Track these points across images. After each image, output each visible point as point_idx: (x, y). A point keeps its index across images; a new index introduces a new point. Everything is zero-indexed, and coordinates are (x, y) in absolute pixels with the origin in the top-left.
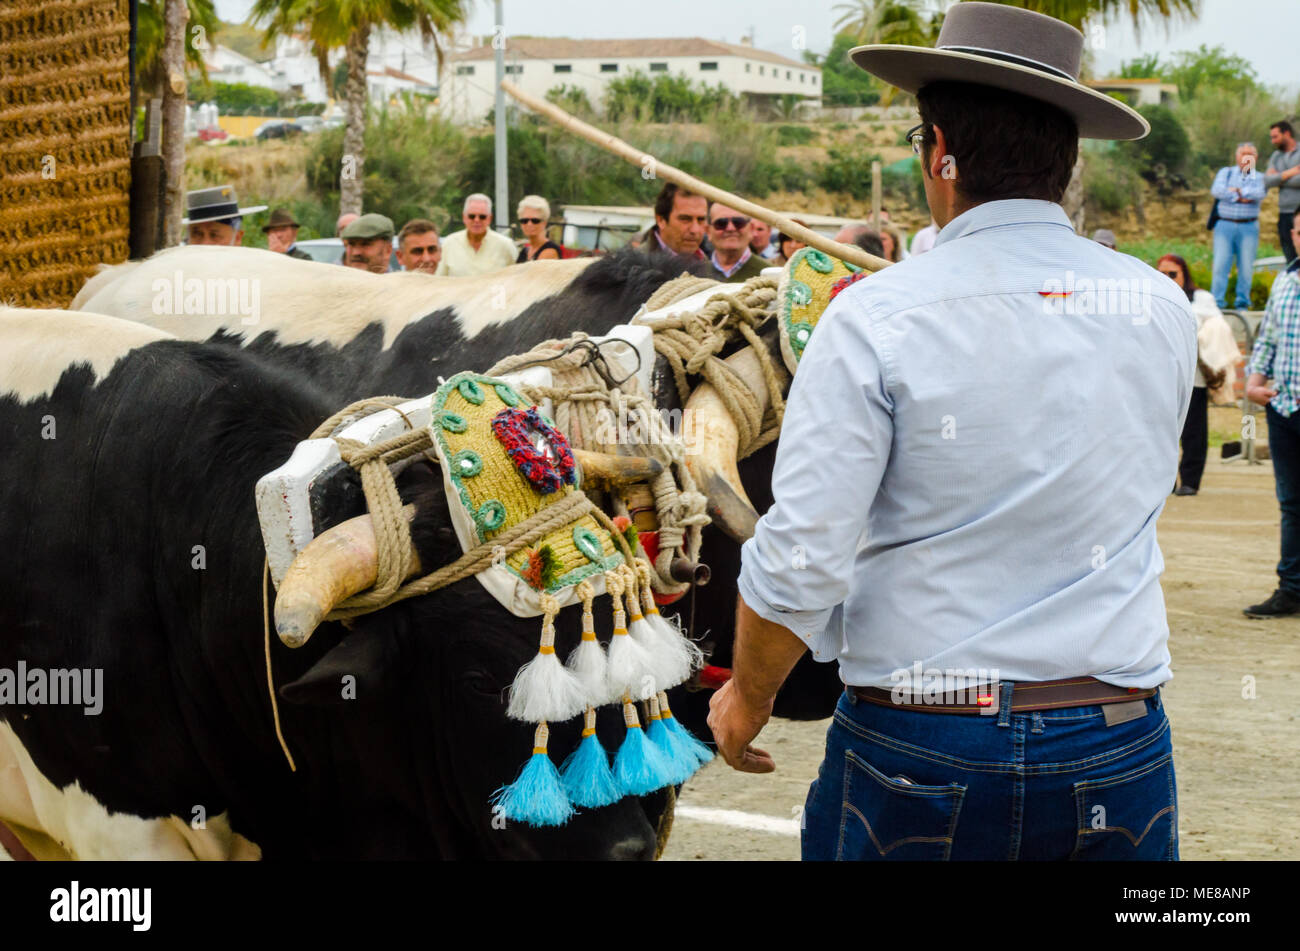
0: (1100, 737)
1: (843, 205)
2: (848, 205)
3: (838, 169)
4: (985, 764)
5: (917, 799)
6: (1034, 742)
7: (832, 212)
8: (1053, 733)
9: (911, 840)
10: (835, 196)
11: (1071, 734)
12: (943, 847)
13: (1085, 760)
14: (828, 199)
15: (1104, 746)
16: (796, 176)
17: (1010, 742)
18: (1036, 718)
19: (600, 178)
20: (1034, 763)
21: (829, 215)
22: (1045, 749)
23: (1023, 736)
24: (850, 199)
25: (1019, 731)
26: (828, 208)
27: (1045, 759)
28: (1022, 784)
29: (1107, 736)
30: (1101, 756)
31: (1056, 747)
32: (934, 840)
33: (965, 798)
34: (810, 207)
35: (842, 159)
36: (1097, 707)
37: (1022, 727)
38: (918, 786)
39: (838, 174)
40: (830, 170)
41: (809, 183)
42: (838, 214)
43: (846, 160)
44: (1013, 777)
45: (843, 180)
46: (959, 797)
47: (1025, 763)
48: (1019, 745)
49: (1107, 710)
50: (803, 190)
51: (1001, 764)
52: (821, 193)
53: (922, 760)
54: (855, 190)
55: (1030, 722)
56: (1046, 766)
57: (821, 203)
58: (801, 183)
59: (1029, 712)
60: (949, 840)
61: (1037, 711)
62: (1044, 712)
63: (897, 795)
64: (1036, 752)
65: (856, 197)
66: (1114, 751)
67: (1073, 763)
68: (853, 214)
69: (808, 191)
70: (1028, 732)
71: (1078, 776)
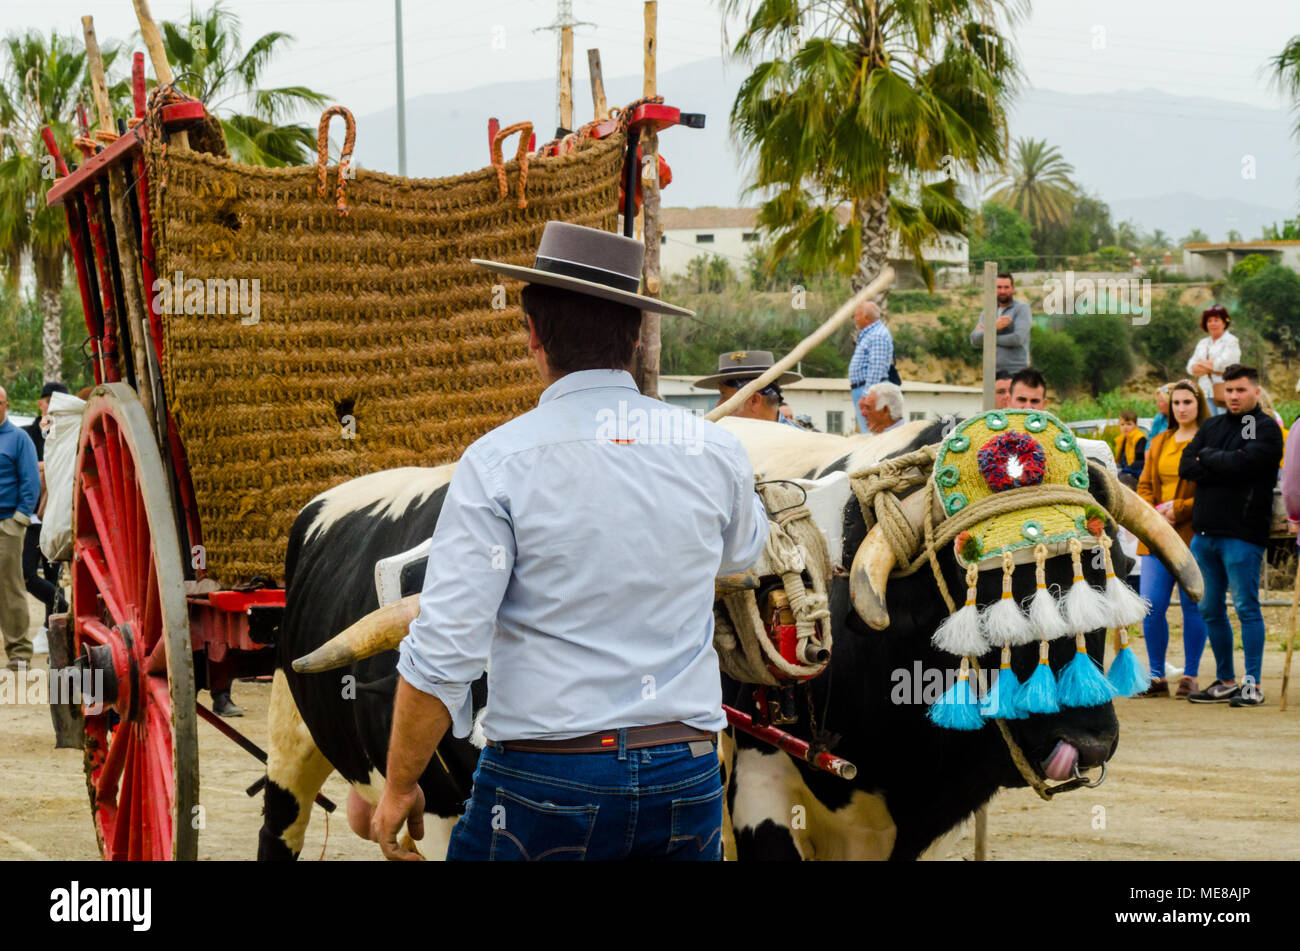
0: (689, 766)
1: (955, 371)
2: (959, 371)
3: (949, 335)
4: (611, 788)
5: (562, 817)
6: (645, 770)
7: (942, 378)
8: (657, 763)
9: (557, 850)
10: (946, 362)
11: (669, 764)
12: (579, 855)
13: (680, 783)
14: (939, 367)
15: (692, 772)
16: (906, 343)
17: (627, 771)
18: (645, 752)
19: (700, 347)
20: (646, 786)
21: (939, 382)
22: (653, 775)
23: (637, 766)
24: (962, 365)
25: (633, 762)
26: (938, 375)
27: (652, 782)
28: (637, 803)
29: (694, 765)
30: (691, 779)
31: (661, 773)
32: (573, 849)
33: (599, 815)
34: (920, 374)
35: (953, 325)
36: (686, 744)
37: (636, 760)
38: (559, 807)
39: (947, 341)
40: (941, 336)
41: (919, 349)
42: (948, 380)
43: (956, 326)
44: (630, 797)
45: (953, 346)
46: (593, 814)
47: (640, 786)
48: (634, 773)
49: (692, 746)
50: (913, 356)
51: (622, 788)
52: (932, 360)
53: (564, 789)
54: (966, 356)
55: (640, 756)
56: (653, 788)
57: (931, 370)
58: (910, 350)
59: (639, 749)
60: (585, 849)
61: (644, 748)
62: (649, 748)
63: (548, 815)
64: (646, 778)
65: (968, 363)
66: (699, 777)
67: (672, 785)
68: (965, 380)
69: (918, 358)
70: (640, 764)
71: (676, 794)
